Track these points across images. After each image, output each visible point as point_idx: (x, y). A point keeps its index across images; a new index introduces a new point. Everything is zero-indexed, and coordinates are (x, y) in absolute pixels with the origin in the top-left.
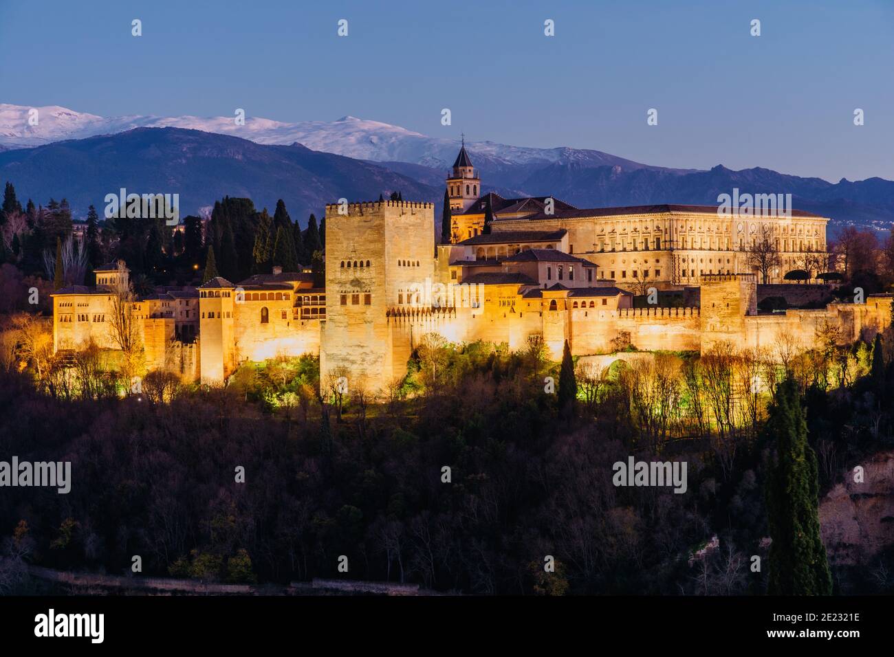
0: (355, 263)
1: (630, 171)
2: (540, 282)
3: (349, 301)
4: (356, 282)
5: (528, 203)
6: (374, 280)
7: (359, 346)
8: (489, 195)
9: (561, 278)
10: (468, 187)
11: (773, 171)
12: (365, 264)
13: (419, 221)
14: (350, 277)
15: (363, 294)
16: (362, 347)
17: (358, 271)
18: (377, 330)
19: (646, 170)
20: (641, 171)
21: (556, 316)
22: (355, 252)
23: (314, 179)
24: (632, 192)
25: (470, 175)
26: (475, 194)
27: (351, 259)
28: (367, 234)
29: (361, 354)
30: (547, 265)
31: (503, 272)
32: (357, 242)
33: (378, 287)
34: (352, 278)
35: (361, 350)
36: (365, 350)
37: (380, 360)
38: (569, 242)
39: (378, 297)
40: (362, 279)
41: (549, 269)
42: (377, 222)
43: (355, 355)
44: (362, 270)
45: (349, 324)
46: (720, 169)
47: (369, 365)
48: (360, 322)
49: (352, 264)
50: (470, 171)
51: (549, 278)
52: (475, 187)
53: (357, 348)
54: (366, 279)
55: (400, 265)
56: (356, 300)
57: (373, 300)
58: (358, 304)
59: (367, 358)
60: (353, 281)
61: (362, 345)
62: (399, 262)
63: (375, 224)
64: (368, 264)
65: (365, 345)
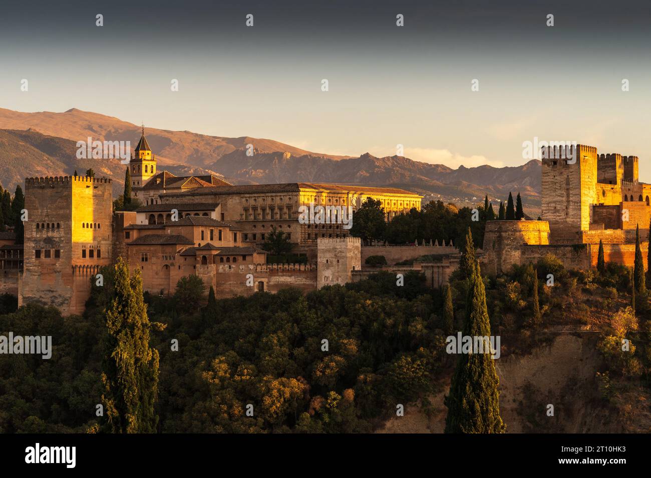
0: (48, 225)
1: (298, 157)
2: (195, 242)
3: (43, 255)
4: (49, 240)
5: (191, 180)
6: (62, 239)
7: (49, 291)
8: (163, 173)
9: (212, 239)
10: (146, 166)
11: (407, 159)
12: (56, 226)
13: (100, 193)
14: (44, 236)
15: (54, 249)
16: (52, 291)
17: (50, 232)
18: (65, 278)
19: (310, 155)
20: (306, 156)
21: (206, 269)
22: (48, 216)
23: (45, 158)
24: (299, 172)
25: (149, 158)
26: (152, 172)
27: (45, 221)
28: (57, 202)
29: (51, 297)
30: (201, 229)
31: (166, 233)
32: (50, 208)
33: (66, 244)
34: (45, 236)
35: (51, 294)
36: (54, 294)
37: (66, 302)
38: (221, 211)
39: (66, 252)
40: (53, 237)
41: (202, 232)
42: (65, 193)
43: (47, 298)
44: (53, 231)
45: (42, 273)
46: (367, 156)
47: (58, 306)
48: (51, 271)
49: (46, 225)
50: (148, 154)
51: (203, 239)
52: (152, 167)
53: (48, 292)
54: (56, 238)
55: (84, 227)
56: (48, 255)
57: (62, 255)
58: (50, 257)
59: (56, 301)
60: (45, 239)
61: (52, 290)
62: (84, 224)
63: (64, 195)
64: (58, 225)
65: (55, 290)
